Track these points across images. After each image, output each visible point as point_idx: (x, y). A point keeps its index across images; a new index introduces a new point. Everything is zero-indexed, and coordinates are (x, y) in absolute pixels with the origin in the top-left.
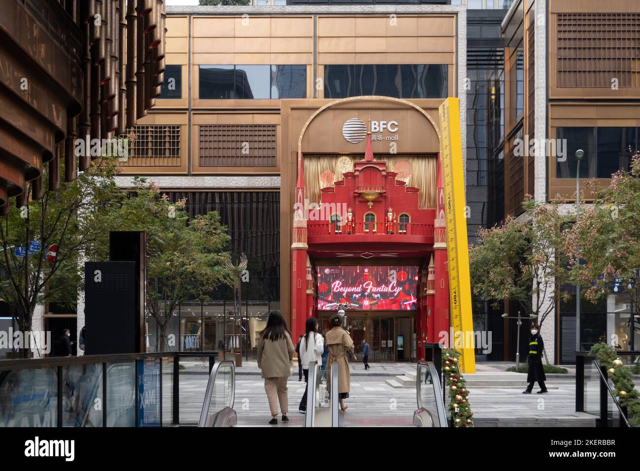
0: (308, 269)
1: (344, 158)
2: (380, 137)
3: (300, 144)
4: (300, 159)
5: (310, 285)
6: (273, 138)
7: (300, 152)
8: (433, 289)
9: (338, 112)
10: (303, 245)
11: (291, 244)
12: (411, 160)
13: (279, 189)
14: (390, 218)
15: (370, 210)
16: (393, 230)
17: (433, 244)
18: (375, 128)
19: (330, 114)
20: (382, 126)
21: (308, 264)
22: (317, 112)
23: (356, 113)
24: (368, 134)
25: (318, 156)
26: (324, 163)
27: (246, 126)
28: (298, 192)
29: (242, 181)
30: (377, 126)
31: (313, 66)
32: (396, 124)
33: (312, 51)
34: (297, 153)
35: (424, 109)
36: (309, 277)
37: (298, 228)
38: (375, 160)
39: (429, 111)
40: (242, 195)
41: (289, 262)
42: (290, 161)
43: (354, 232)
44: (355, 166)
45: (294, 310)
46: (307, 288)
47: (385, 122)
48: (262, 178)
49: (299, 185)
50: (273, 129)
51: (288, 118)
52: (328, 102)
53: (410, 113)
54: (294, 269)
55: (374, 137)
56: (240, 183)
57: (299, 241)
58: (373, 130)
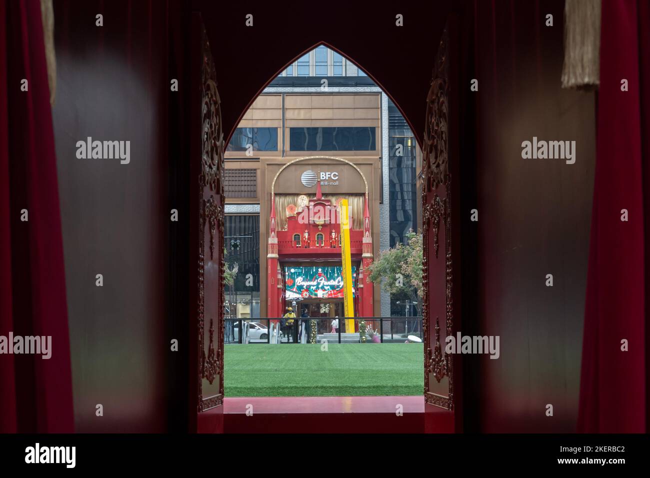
0: (278, 271)
1: (303, 196)
2: (326, 183)
3: (273, 188)
4: (273, 198)
5: (281, 282)
6: (255, 178)
7: (273, 193)
8: (362, 284)
9: (298, 167)
10: (276, 255)
11: (267, 255)
12: (347, 197)
13: (259, 213)
14: (334, 236)
15: (320, 231)
16: (336, 244)
17: (362, 254)
18: (323, 177)
19: (293, 168)
20: (327, 176)
21: (279, 268)
22: (284, 167)
23: (310, 167)
24: (318, 181)
25: (286, 195)
26: (289, 199)
27: (236, 170)
28: (271, 220)
29: (233, 208)
30: (324, 176)
31: (282, 129)
32: (337, 174)
33: (281, 118)
34: (271, 194)
35: (354, 164)
36: (280, 276)
37: (271, 244)
38: (323, 198)
39: (359, 166)
40: (233, 218)
41: (266, 266)
42: (266, 199)
43: (309, 247)
44: (310, 201)
45: (269, 299)
46: (278, 284)
47: (330, 173)
48: (247, 206)
49: (272, 216)
50: (255, 172)
51: (265, 170)
52: (292, 160)
53: (346, 167)
54: (269, 272)
55: (322, 183)
56: (232, 209)
57: (273, 253)
58: (322, 178)
